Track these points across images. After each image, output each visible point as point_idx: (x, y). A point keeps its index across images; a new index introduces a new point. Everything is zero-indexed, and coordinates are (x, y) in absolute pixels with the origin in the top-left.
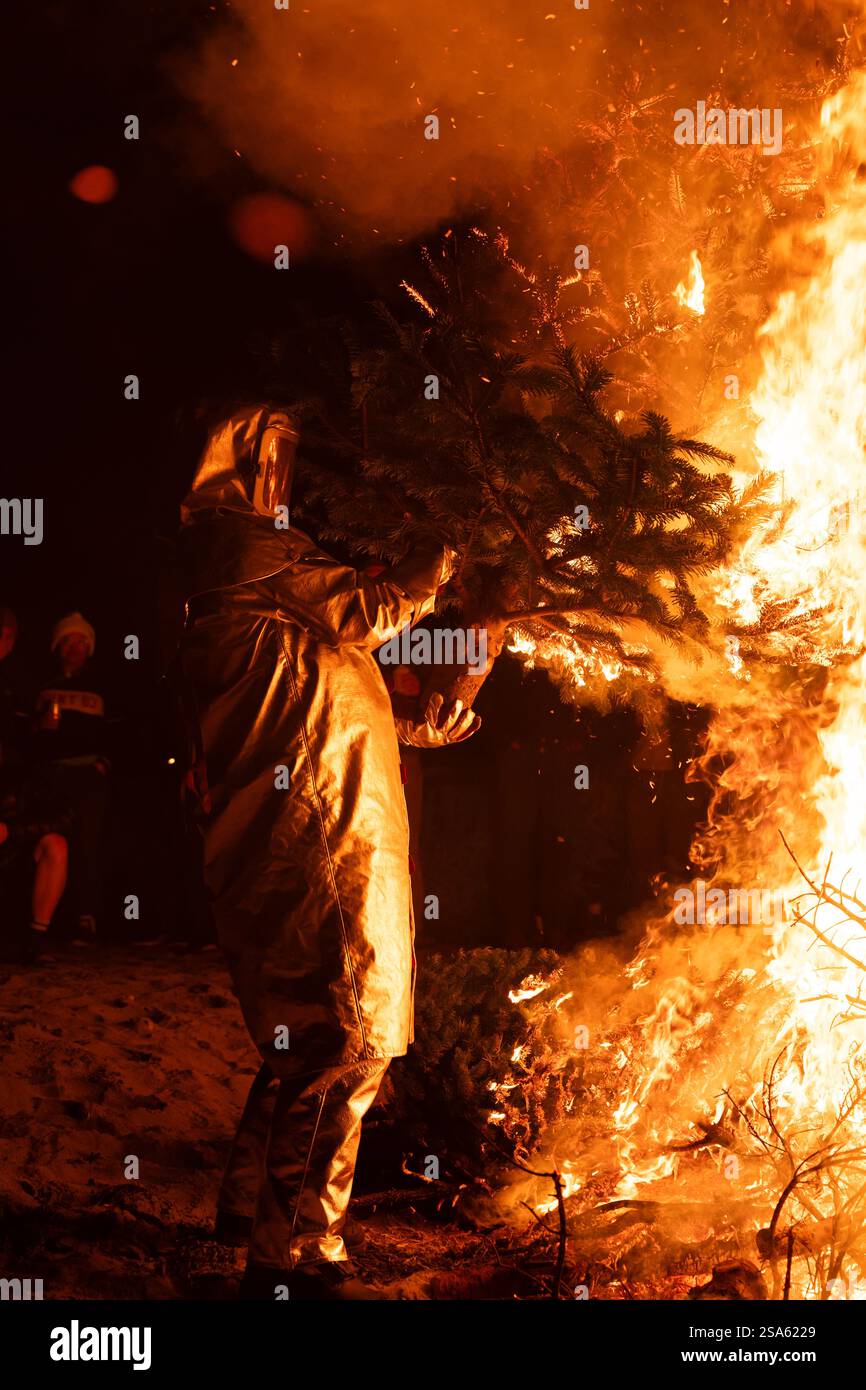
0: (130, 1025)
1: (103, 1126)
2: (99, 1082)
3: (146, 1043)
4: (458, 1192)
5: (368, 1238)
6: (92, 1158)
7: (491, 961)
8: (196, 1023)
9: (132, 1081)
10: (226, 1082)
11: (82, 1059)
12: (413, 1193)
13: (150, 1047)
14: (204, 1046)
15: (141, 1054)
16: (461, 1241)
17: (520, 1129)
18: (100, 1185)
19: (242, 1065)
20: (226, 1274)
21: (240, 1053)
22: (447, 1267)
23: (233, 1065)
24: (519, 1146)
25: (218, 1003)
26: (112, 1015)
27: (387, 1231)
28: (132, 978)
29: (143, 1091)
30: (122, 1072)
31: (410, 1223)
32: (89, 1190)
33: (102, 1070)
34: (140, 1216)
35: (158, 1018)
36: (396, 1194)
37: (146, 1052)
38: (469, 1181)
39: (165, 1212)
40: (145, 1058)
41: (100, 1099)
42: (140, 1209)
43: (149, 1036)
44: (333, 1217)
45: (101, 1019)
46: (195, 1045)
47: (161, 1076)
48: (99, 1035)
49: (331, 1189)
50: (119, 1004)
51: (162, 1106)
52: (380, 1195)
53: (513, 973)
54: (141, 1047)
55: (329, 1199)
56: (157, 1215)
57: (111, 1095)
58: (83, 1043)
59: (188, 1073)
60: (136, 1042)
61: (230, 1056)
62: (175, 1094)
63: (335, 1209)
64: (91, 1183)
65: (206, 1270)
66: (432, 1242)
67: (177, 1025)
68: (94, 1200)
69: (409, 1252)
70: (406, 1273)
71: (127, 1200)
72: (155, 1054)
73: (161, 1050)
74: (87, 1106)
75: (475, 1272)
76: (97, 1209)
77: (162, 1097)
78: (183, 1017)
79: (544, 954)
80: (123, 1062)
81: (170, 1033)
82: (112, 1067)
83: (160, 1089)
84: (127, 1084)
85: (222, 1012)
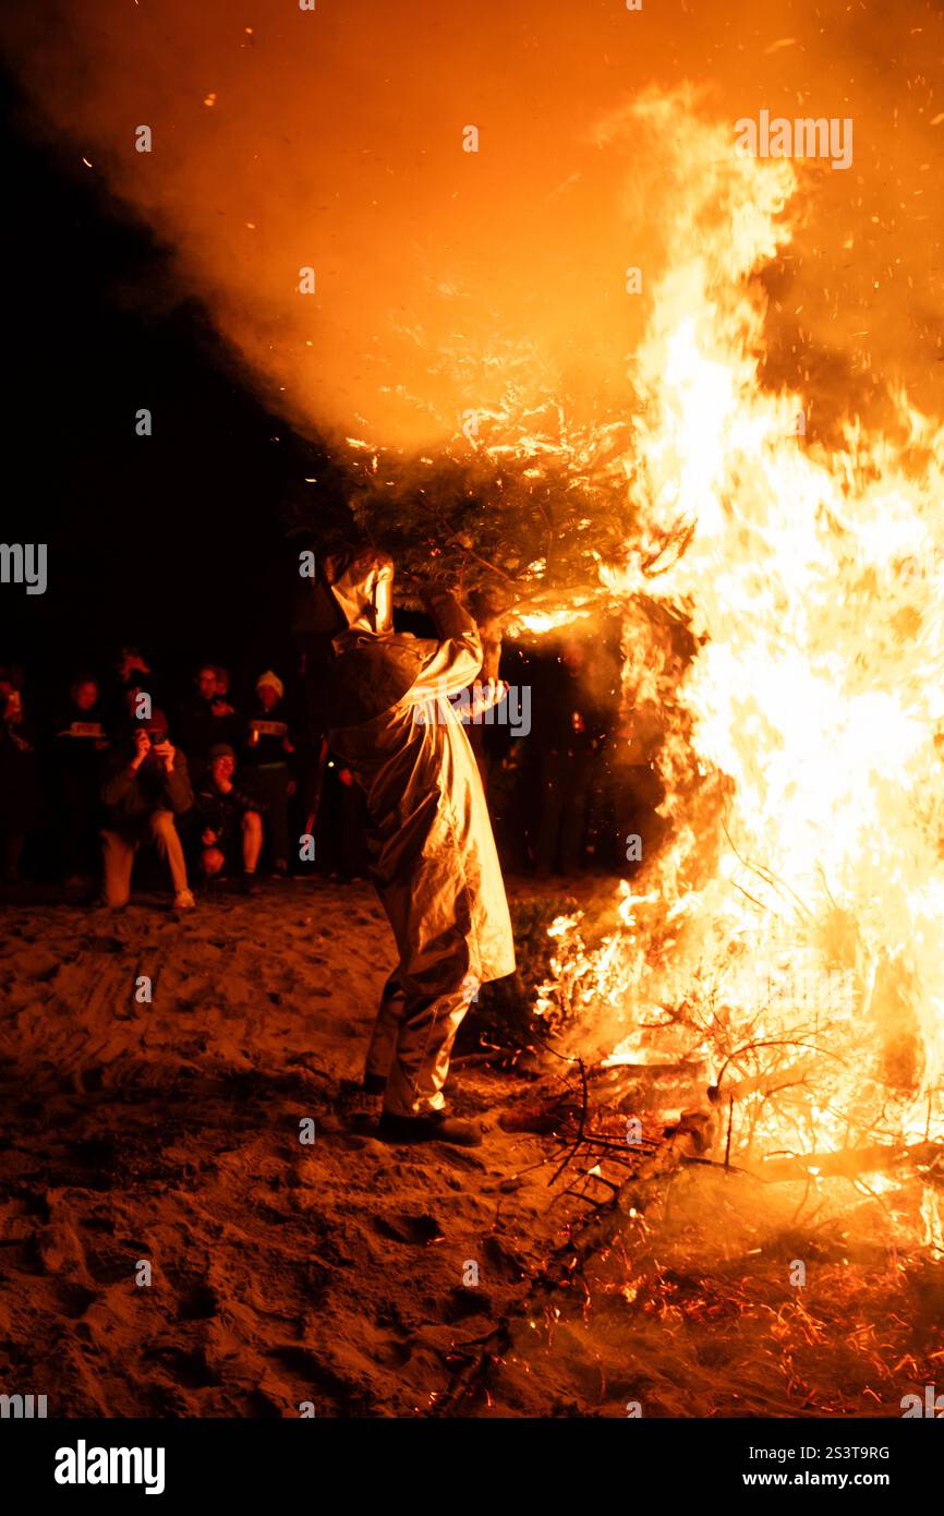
0: (308, 939)
1: (294, 1010)
2: (290, 979)
3: (319, 951)
4: (516, 1055)
5: (460, 1086)
6: (285, 1032)
8: (349, 936)
9: (311, 978)
10: (369, 977)
11: (279, 963)
12: (487, 1056)
13: (321, 954)
14: (354, 952)
15: (316, 959)
16: (518, 1087)
17: (554, 1015)
18: (291, 1052)
19: (379, 965)
20: (371, 1114)
21: (377, 956)
22: (510, 1106)
23: (373, 965)
24: (554, 1026)
25: (363, 922)
26: (296, 931)
27: (471, 1080)
28: (309, 905)
29: (318, 984)
30: (303, 972)
31: (485, 1073)
32: (284, 1054)
33: (291, 971)
34: (317, 1073)
35: (325, 933)
36: (477, 1056)
37: (319, 957)
38: (523, 1048)
39: (332, 1070)
40: (318, 961)
41: (290, 990)
42: (317, 1069)
43: (320, 946)
44: (439, 1085)
45: (289, 935)
46: (349, 951)
47: (328, 973)
48: (289, 946)
50: (301, 924)
51: (329, 994)
52: (467, 1057)
53: (549, 913)
54: (315, 954)
55: (437, 1074)
56: (327, 1071)
57: (296, 987)
58: (279, 952)
59: (344, 971)
60: (312, 950)
61: (371, 958)
62: (337, 985)
64: (285, 1050)
65: (359, 1111)
66: (499, 1088)
67: (337, 939)
68: (291, 1062)
69: (486, 1095)
70: (484, 1109)
71: (308, 1062)
72: (324, 958)
73: (328, 956)
74: (282, 995)
75: (528, 1110)
76: (290, 1069)
77: (329, 988)
78: (342, 932)
79: (568, 900)
80: (305, 964)
81: (333, 944)
82: (297, 968)
83: (327, 983)
84: (307, 980)
85: (367, 928)
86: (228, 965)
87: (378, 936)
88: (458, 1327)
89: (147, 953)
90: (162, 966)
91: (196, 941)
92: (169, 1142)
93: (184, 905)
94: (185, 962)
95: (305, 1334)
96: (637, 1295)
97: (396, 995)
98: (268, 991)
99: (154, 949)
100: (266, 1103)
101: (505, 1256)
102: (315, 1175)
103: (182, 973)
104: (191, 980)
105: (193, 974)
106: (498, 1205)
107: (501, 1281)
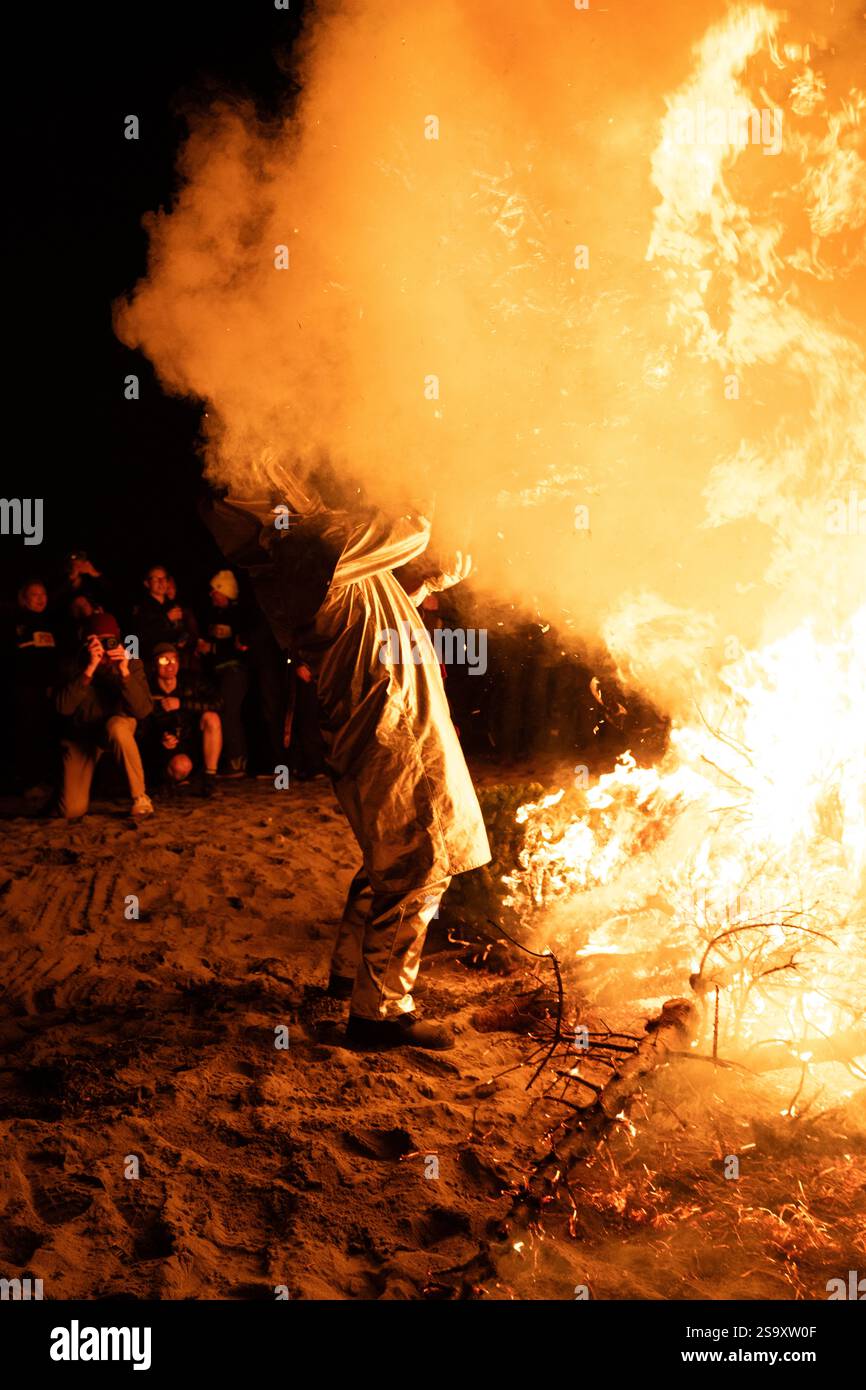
0: (269, 839)
1: (255, 914)
2: (251, 881)
3: (280, 851)
4: (486, 950)
6: (247, 938)
7: (499, 795)
8: (311, 835)
9: (272, 880)
10: (333, 875)
11: (240, 866)
12: (458, 953)
13: (283, 854)
14: (318, 850)
15: (278, 859)
16: (491, 983)
17: (524, 906)
18: (253, 958)
19: (342, 862)
20: (336, 1021)
21: (341, 853)
22: (483, 1004)
23: (337, 862)
24: (524, 917)
25: (325, 819)
26: (257, 832)
27: (443, 978)
28: (271, 805)
29: (279, 886)
30: (265, 874)
31: (456, 970)
32: (245, 962)
33: (253, 873)
34: (281, 979)
35: (287, 833)
36: (447, 954)
37: (281, 858)
38: (493, 942)
39: (295, 975)
40: (280, 862)
41: (252, 894)
42: (279, 974)
43: (281, 846)
44: (408, 987)
45: (251, 837)
46: (311, 850)
47: (290, 873)
48: (250, 848)
49: (406, 970)
50: (262, 825)
51: (292, 896)
52: (435, 955)
53: (513, 800)
54: (277, 854)
55: (405, 976)
56: (291, 978)
57: (258, 890)
58: (240, 855)
59: (308, 871)
60: (274, 851)
61: (334, 856)
62: (300, 886)
63: (409, 981)
64: (247, 956)
65: (324, 1018)
66: (473, 985)
67: (299, 837)
68: (252, 969)
69: (458, 993)
70: (456, 1009)
71: (271, 969)
72: (286, 859)
73: (290, 856)
74: (243, 899)
75: (502, 1008)
76: (253, 977)
77: (292, 889)
78: (303, 831)
79: (533, 786)
80: (266, 866)
81: (295, 844)
82: (259, 871)
83: (290, 884)
84: (269, 882)
85: (329, 825)
86: (186, 871)
87: (340, 833)
88: (436, 1251)
89: (103, 863)
90: (118, 875)
91: (153, 848)
92: (124, 1063)
93: (142, 812)
94: (142, 870)
95: (270, 1269)
96: (626, 1205)
97: (363, 892)
98: (229, 895)
99: (110, 859)
100: (227, 1015)
101: (483, 1168)
102: (279, 1091)
103: (139, 882)
104: (149, 888)
105: (150, 882)
106: (474, 1113)
107: (480, 1195)
